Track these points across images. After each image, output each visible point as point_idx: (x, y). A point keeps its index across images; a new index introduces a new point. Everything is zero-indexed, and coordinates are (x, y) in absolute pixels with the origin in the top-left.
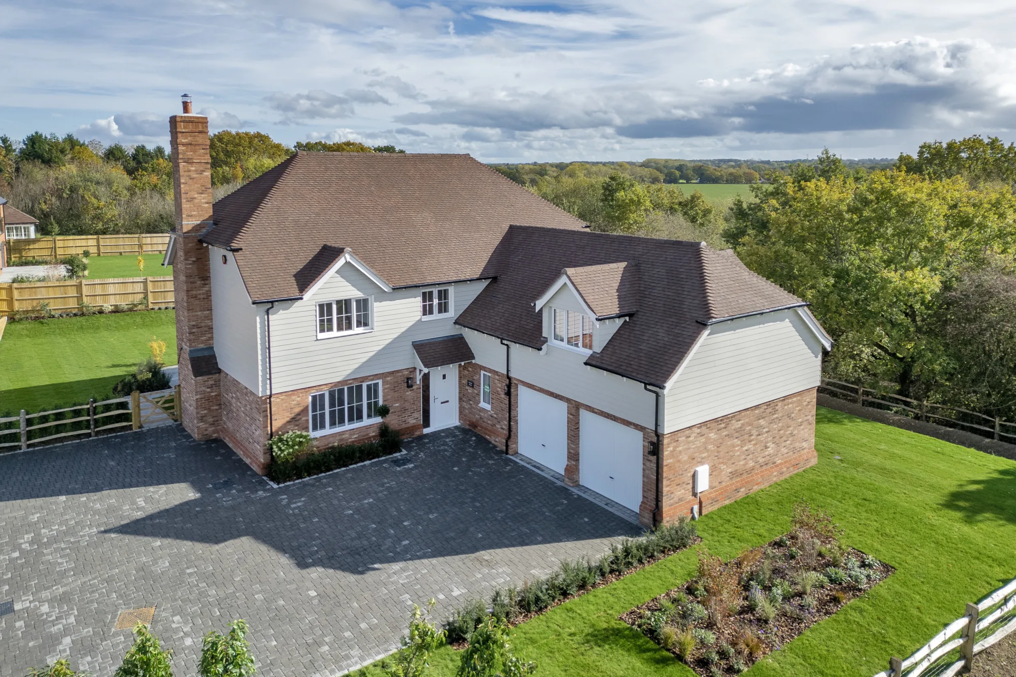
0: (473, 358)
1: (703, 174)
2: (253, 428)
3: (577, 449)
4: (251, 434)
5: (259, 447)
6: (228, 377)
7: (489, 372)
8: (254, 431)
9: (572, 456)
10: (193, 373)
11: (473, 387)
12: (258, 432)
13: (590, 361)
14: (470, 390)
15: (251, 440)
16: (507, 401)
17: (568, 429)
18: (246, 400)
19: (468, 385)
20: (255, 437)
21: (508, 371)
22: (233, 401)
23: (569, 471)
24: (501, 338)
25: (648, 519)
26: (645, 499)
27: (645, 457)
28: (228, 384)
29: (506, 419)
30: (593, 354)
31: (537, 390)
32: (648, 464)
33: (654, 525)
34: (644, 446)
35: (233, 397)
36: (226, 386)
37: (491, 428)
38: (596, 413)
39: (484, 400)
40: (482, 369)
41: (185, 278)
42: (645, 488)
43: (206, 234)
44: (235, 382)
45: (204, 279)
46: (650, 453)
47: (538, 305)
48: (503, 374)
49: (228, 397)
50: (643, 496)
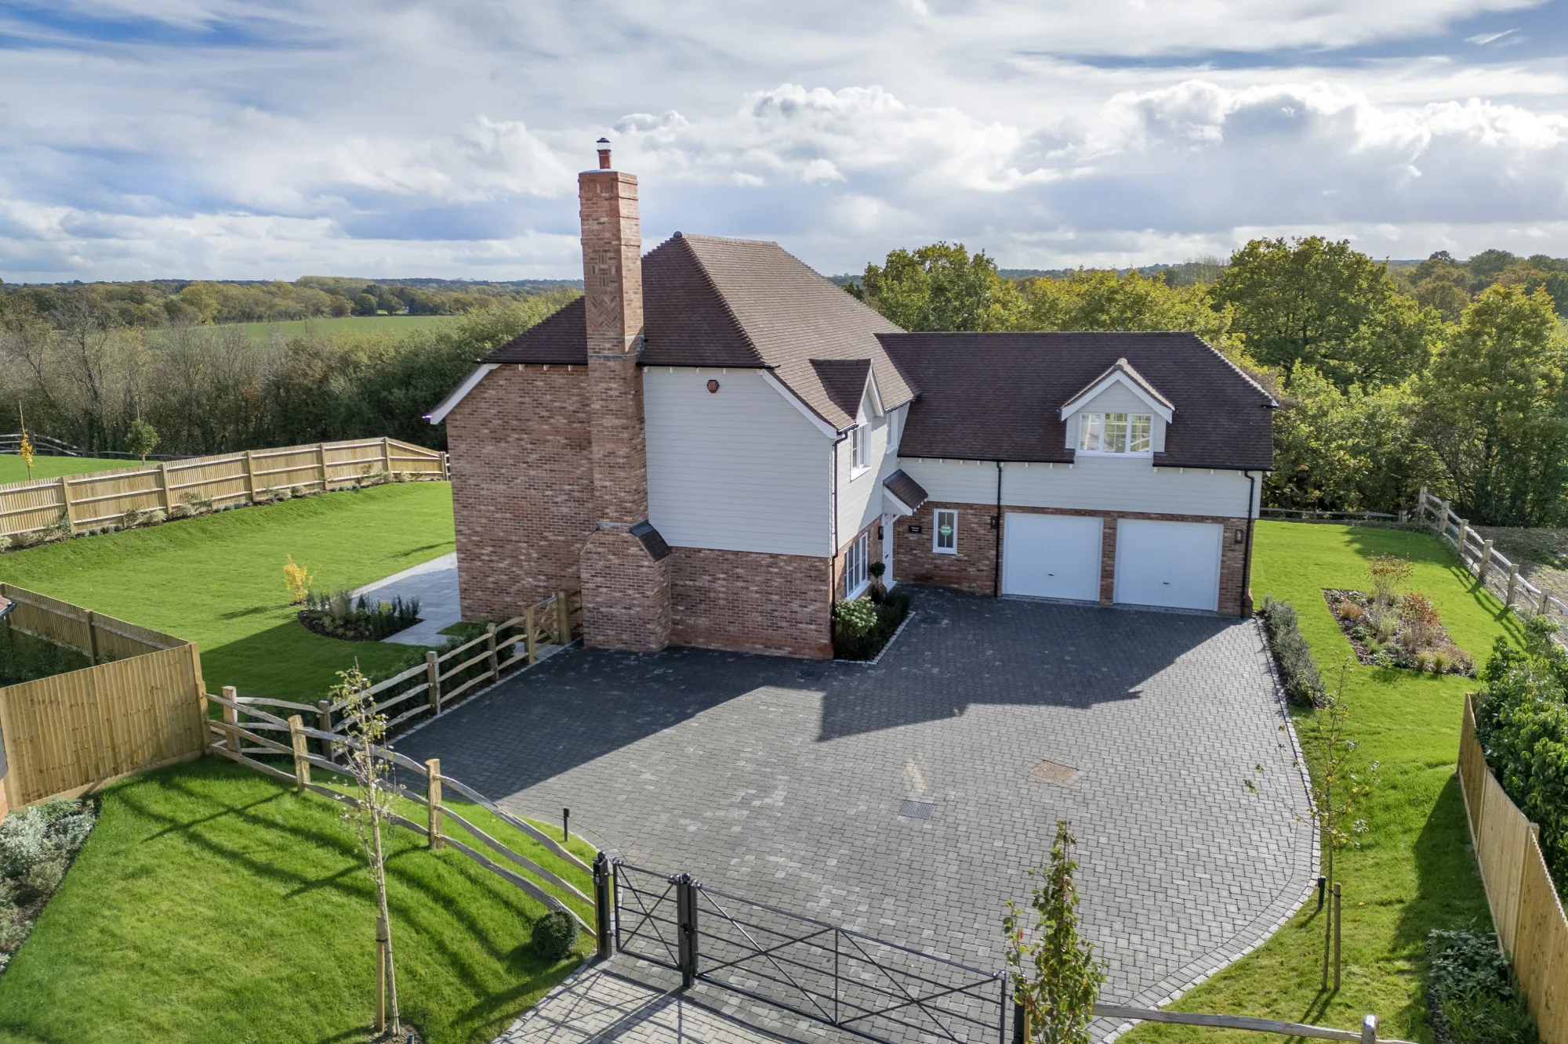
0: (926, 495)
1: (413, 301)
2: (795, 606)
3: (1113, 566)
4: (785, 615)
5: (813, 627)
6: (701, 555)
7: (955, 508)
8: (799, 609)
9: (1107, 573)
10: (650, 558)
11: (920, 531)
12: (813, 607)
13: (1159, 462)
14: (912, 537)
15: (785, 624)
16: (992, 537)
17: (1104, 545)
18: (771, 573)
19: (910, 531)
20: (799, 616)
21: (999, 499)
22: (717, 585)
23: (1107, 590)
24: (998, 461)
25: (1232, 608)
26: (1223, 590)
27: (1226, 548)
28: (697, 564)
29: (987, 558)
30: (1156, 455)
31: (1047, 513)
32: (1230, 554)
33: (1242, 611)
34: (1224, 537)
35: (719, 579)
36: (689, 569)
37: (958, 574)
38: (1152, 519)
39: (941, 544)
40: (937, 507)
41: (624, 421)
42: (1224, 579)
43: (642, 354)
44: (730, 556)
45: (642, 421)
46: (1237, 542)
47: (1066, 412)
48: (984, 506)
49: (697, 584)
50: (1221, 589)
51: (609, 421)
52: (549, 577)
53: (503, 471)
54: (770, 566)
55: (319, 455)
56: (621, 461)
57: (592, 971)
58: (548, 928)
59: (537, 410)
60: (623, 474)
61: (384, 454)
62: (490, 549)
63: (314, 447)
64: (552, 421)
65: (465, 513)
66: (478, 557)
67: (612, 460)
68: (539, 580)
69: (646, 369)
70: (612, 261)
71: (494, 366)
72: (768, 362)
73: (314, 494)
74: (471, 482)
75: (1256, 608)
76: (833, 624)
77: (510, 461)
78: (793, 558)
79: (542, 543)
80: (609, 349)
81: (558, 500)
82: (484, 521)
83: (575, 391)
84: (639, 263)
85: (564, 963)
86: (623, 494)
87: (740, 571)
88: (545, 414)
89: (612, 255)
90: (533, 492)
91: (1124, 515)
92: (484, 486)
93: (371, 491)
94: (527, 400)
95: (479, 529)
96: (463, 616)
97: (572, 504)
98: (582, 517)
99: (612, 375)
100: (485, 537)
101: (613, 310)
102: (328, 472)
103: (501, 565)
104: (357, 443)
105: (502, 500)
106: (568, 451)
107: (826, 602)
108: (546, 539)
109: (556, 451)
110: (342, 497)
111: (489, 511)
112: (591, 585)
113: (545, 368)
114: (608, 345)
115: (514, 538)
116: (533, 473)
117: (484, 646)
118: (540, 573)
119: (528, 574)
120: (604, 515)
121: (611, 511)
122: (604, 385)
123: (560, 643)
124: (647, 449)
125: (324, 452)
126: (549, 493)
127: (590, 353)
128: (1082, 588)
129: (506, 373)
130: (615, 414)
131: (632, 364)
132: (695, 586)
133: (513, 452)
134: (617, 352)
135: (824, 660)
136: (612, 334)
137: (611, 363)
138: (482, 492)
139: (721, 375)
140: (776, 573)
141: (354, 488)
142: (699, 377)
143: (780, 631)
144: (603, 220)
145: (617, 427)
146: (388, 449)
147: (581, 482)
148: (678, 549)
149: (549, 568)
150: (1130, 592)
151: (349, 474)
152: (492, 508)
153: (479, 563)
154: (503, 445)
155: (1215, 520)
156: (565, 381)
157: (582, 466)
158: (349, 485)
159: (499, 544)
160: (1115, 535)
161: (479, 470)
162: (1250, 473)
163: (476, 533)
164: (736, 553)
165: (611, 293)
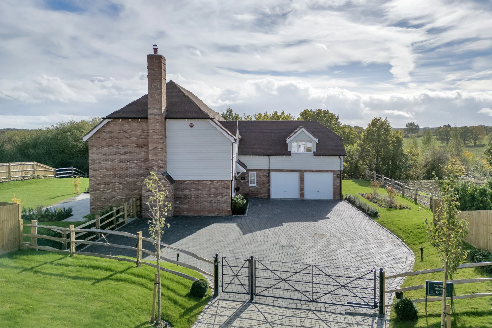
0: (247, 167)
2: (219, 198)
3: (303, 187)
4: (216, 201)
5: (225, 205)
6: (186, 182)
7: (256, 171)
8: (220, 199)
9: (302, 190)
10: (169, 183)
11: (245, 179)
12: (225, 198)
13: (315, 154)
14: (242, 181)
15: (215, 205)
16: (267, 180)
17: (300, 180)
18: (211, 187)
19: (242, 179)
20: (220, 202)
21: (269, 167)
22: (191, 193)
23: (302, 195)
24: (269, 155)
25: (338, 197)
26: (335, 193)
27: (335, 179)
28: (184, 186)
29: (266, 187)
30: (314, 152)
31: (283, 171)
32: (336, 181)
33: (341, 198)
34: (334, 176)
35: (192, 191)
36: (181, 188)
37: (257, 193)
38: (313, 172)
39: (251, 183)
40: (250, 171)
41: (161, 136)
42: (335, 189)
43: (166, 115)
44: (196, 182)
45: (166, 137)
46: (338, 177)
47: (288, 141)
48: (264, 170)
49: (184, 193)
50: (334, 192)
51: (155, 137)
52: (127, 195)
53: (110, 157)
54: (211, 184)
55: (9, 167)
56: (160, 150)
57: (215, 300)
58: (199, 284)
59: (125, 135)
60: (160, 154)
61: (34, 168)
62: (103, 186)
63: (7, 164)
64: (131, 139)
65: (94, 173)
66: (98, 189)
67: (156, 150)
68: (123, 196)
69: (168, 120)
70: (158, 83)
71: (110, 120)
72: (211, 117)
73: (6, 182)
74: (97, 161)
75: (344, 198)
76: (232, 203)
77: (114, 153)
78: (219, 181)
79: (125, 182)
80: (156, 112)
81: (132, 166)
82: (101, 175)
83: (140, 128)
84: (166, 85)
85: (204, 298)
86: (160, 161)
87: (200, 187)
88: (128, 136)
89: (158, 81)
90: (122, 164)
91: (306, 171)
92: (102, 162)
93: (28, 181)
94: (121, 131)
95: (99, 179)
96: (91, 212)
97: (137, 167)
98: (141, 172)
99: (157, 121)
100: (102, 181)
101: (158, 99)
102: (12, 174)
103: (107, 192)
104: (23, 163)
105: (110, 167)
106: (137, 149)
107: (230, 196)
108: (126, 181)
109: (132, 149)
110: (18, 183)
111: (104, 172)
112: (146, 195)
113: (130, 120)
114: (156, 111)
115: (113, 181)
116: (122, 157)
117: (111, 215)
118: (123, 193)
119: (118, 194)
120: (152, 169)
121: (155, 168)
122: (154, 125)
123: (133, 217)
124: (167, 147)
125: (11, 166)
126: (128, 164)
127: (149, 113)
128: (294, 195)
129: (114, 123)
130: (158, 134)
131: (164, 117)
132: (183, 194)
133: (115, 150)
134: (159, 113)
135: (229, 216)
136: (157, 107)
137: (157, 117)
138: (101, 165)
139: (195, 122)
140: (212, 187)
141: (22, 180)
142: (187, 122)
143: (214, 207)
144: (156, 70)
145: (158, 139)
146: (35, 166)
147: (141, 159)
148: (177, 181)
149: (127, 191)
150: (308, 196)
151: (19, 175)
152: (105, 171)
153: (99, 192)
154: (111, 147)
155: (331, 171)
156: (136, 125)
157: (142, 154)
158: (19, 179)
159: (107, 184)
160: (303, 177)
161: (100, 157)
162: (341, 157)
163: (98, 180)
164: (198, 181)
165: (158, 93)
